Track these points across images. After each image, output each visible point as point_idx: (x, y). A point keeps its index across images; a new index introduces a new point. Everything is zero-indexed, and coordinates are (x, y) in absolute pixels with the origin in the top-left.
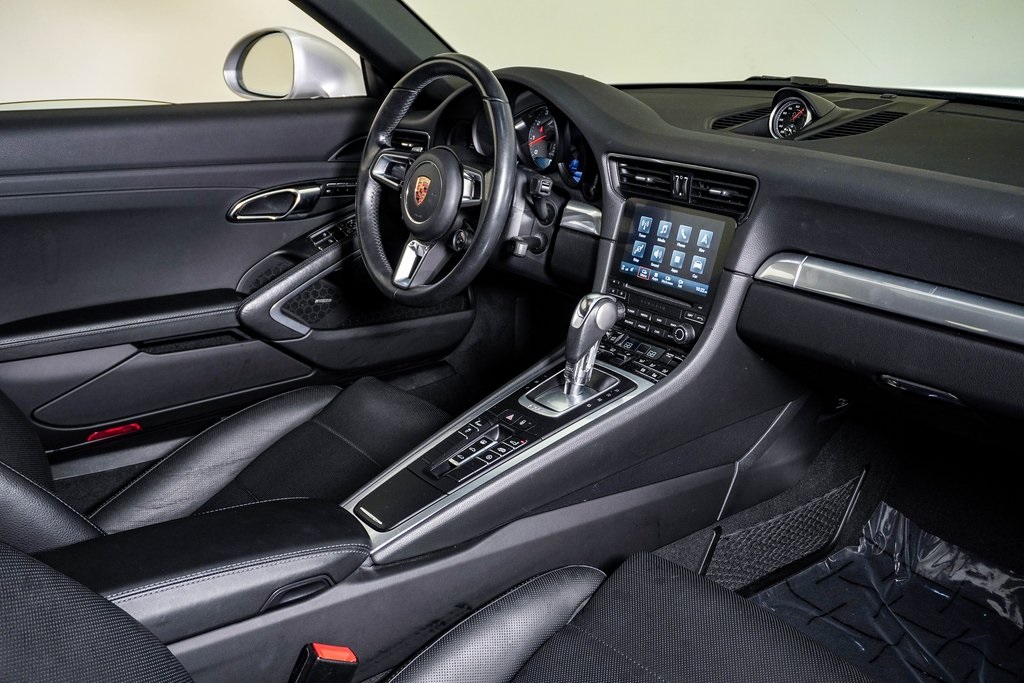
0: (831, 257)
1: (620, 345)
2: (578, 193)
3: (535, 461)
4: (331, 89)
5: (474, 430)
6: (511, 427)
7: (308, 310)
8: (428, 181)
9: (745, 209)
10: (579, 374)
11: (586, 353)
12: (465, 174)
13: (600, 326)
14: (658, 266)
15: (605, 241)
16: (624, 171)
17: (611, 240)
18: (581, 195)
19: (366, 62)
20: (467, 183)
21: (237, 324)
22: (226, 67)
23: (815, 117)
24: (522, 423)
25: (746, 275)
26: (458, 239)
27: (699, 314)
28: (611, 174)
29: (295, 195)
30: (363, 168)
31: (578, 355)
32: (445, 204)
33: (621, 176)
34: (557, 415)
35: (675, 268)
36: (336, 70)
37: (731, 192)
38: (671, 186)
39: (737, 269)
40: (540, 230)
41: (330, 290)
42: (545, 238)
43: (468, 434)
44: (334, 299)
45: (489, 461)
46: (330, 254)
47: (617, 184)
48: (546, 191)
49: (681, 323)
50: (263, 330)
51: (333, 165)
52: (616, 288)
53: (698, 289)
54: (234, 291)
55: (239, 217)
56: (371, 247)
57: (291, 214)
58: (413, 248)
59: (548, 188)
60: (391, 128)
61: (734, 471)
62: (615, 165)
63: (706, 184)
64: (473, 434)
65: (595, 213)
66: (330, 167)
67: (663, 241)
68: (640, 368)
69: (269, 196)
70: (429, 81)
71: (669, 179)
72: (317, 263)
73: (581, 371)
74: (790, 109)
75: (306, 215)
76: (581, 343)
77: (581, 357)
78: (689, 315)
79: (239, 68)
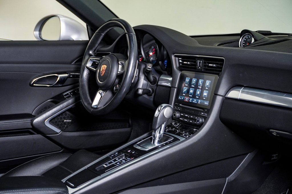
0: (251, 86)
1: (177, 128)
2: (166, 72)
3: (136, 164)
4: (75, 37)
5: (114, 155)
6: (129, 154)
7: (61, 124)
8: (106, 66)
9: (221, 71)
10: (157, 135)
11: (160, 126)
12: (119, 63)
13: (166, 117)
14: (191, 96)
15: (173, 88)
16: (181, 61)
17: (175, 88)
18: (167, 73)
19: (88, 27)
20: (120, 66)
21: (31, 127)
22: (35, 30)
23: (255, 40)
24: (133, 153)
25: (222, 96)
26: (116, 87)
27: (206, 113)
28: (175, 62)
29: (57, 77)
30: (83, 64)
31: (157, 127)
32: (111, 74)
33: (179, 63)
34: (147, 150)
35: (197, 96)
36: (77, 30)
37: (216, 65)
38: (196, 65)
39: (219, 93)
40: (150, 87)
41: (71, 116)
42: (153, 90)
43: (112, 157)
44: (72, 120)
45: (118, 165)
46: (70, 101)
47: (178, 65)
48: (150, 69)
49: (199, 117)
50: (42, 130)
51: (74, 66)
52: (176, 106)
53: (205, 103)
54: (32, 114)
55: (34, 85)
56: (84, 94)
57: (55, 84)
58: (100, 93)
59: (150, 67)
60: (94, 49)
61: (226, 182)
62: (177, 58)
63: (208, 63)
64: (114, 157)
65: (171, 79)
66: (72, 67)
67: (194, 86)
68: (182, 134)
69: (47, 77)
70: (108, 30)
71: (195, 62)
72: (65, 104)
73: (158, 134)
74: (247, 38)
75: (61, 85)
76: (158, 122)
77: (158, 128)
78: (202, 113)
79: (40, 31)
